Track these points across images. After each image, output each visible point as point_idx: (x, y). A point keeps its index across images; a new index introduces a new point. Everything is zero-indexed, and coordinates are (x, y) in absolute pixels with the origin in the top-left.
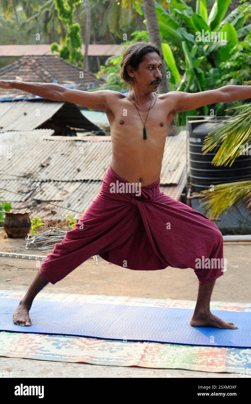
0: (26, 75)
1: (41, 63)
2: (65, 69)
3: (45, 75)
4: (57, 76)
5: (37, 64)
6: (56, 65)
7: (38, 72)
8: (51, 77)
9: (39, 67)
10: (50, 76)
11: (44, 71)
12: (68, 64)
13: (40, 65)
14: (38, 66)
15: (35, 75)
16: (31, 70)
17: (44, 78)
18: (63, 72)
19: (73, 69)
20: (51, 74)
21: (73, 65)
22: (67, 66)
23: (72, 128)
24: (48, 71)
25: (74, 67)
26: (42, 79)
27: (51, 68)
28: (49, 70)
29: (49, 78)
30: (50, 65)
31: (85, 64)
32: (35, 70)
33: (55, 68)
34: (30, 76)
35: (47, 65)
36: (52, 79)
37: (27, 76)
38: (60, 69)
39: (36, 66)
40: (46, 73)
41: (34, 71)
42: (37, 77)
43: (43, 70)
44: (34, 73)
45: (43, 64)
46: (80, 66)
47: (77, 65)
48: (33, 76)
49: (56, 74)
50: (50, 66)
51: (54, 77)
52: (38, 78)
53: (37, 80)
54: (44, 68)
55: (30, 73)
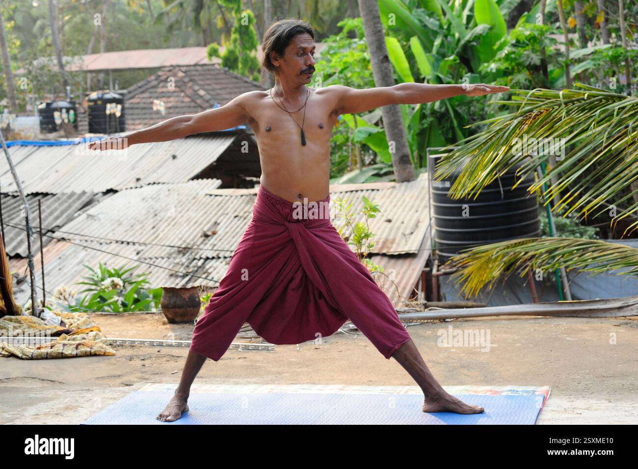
0: (169, 97)
1: (193, 77)
2: (230, 86)
3: (201, 97)
4: (219, 97)
5: (186, 80)
6: (216, 79)
7: (189, 92)
8: (210, 99)
9: (190, 84)
10: (208, 97)
11: (198, 90)
12: (236, 78)
13: (191, 80)
14: (188, 82)
15: (183, 97)
16: (177, 89)
17: (199, 101)
18: (228, 90)
19: (246, 85)
20: (209, 94)
21: (246, 79)
22: (234, 80)
23: (248, 179)
24: (204, 90)
25: (246, 82)
26: (196, 103)
27: (209, 85)
28: (206, 87)
29: (207, 101)
30: (208, 79)
31: (263, 77)
32: (183, 88)
33: (216, 84)
34: (177, 99)
35: (202, 80)
36: (212, 102)
37: (172, 99)
38: (224, 86)
39: (184, 82)
40: (202, 93)
41: (182, 91)
42: (187, 100)
43: (196, 88)
44: (182, 94)
45: (197, 78)
46: (255, 79)
47: (251, 78)
48: (180, 99)
49: (218, 94)
50: (208, 82)
51: (215, 99)
52: (190, 102)
53: (187, 104)
54: (198, 85)
55: (176, 94)
